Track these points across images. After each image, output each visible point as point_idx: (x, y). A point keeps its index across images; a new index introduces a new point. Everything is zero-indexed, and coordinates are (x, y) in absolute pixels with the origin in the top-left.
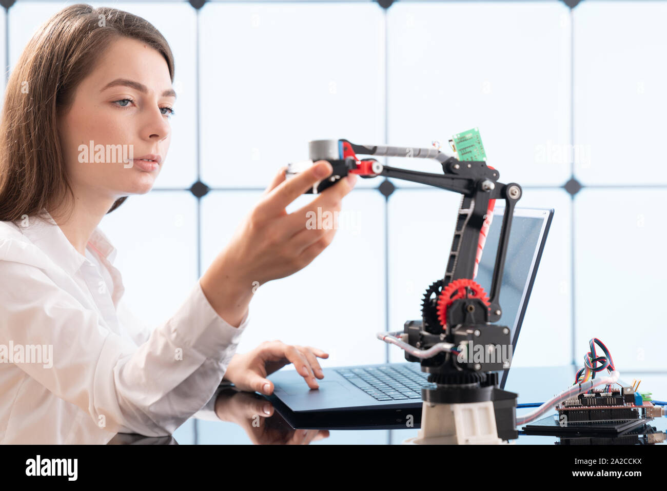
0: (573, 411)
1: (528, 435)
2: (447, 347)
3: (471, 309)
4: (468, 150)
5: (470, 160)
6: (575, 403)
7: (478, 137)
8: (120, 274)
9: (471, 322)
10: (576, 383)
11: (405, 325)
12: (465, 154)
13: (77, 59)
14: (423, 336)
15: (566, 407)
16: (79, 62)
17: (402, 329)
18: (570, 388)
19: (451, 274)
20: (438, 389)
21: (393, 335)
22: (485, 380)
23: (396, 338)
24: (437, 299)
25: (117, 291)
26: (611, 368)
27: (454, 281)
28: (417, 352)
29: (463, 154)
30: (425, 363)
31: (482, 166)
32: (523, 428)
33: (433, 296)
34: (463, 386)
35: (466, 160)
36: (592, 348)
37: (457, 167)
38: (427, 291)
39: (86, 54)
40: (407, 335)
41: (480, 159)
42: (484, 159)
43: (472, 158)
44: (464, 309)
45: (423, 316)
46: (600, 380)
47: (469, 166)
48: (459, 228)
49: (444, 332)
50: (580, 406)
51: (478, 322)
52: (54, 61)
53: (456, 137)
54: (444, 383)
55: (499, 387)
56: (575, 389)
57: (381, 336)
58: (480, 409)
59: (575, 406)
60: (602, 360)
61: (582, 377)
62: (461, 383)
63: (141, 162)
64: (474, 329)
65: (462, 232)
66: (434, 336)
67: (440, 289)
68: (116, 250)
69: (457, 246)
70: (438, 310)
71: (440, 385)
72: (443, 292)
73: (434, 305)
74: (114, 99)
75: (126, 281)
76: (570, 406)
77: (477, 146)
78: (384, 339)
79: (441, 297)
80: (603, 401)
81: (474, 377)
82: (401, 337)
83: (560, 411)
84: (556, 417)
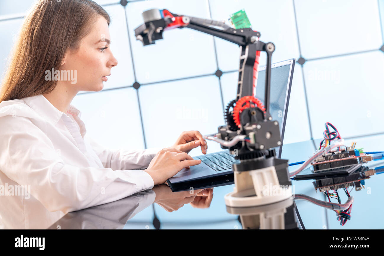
0: (321, 164)
1: (297, 180)
2: (242, 137)
3: (254, 113)
5: (242, 28)
6: (321, 160)
9: (255, 121)
10: (320, 148)
11: (218, 129)
12: (239, 25)
14: (228, 134)
15: (317, 162)
17: (217, 131)
18: (317, 152)
19: (240, 95)
20: (241, 163)
21: (212, 135)
22: (268, 154)
23: (214, 137)
26: (339, 138)
28: (226, 143)
29: (237, 25)
30: (232, 149)
31: (250, 30)
32: (294, 177)
33: (231, 109)
34: (255, 159)
35: (239, 28)
36: (327, 128)
37: (235, 32)
38: (227, 107)
40: (220, 134)
42: (251, 27)
44: (250, 114)
46: (334, 145)
47: (242, 31)
48: (241, 67)
49: (239, 129)
50: (325, 161)
51: (259, 120)
54: (243, 159)
55: (277, 157)
56: (320, 152)
58: (267, 172)
59: (322, 161)
60: (333, 133)
61: (323, 145)
64: (257, 124)
65: (243, 70)
66: (234, 133)
67: (235, 105)
69: (241, 78)
71: (242, 161)
76: (319, 162)
77: (245, 19)
78: (207, 138)
80: (337, 156)
81: (261, 154)
82: (217, 136)
83: (314, 165)
84: (312, 169)
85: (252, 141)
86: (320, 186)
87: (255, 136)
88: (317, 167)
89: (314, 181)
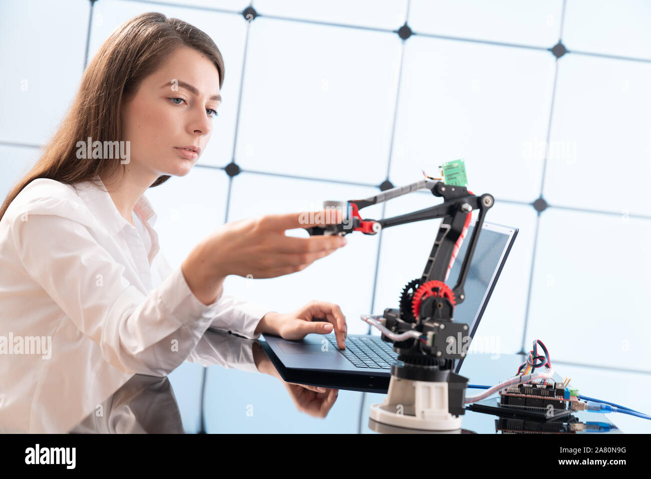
0: (513, 397)
1: (473, 411)
2: (417, 334)
3: (440, 306)
4: (453, 176)
5: (454, 184)
6: (515, 391)
7: (463, 166)
8: (157, 235)
9: (439, 317)
10: (518, 374)
11: (385, 312)
12: (451, 179)
13: (146, 58)
14: (398, 323)
15: (508, 393)
16: (147, 61)
17: (382, 313)
18: (513, 378)
19: (428, 275)
20: (405, 367)
21: (374, 318)
22: (444, 364)
23: (376, 321)
24: (413, 294)
25: (154, 249)
26: (548, 366)
27: (429, 282)
28: (392, 335)
29: (449, 179)
30: (397, 344)
31: (464, 190)
32: (470, 405)
33: (411, 291)
34: (426, 367)
35: (451, 184)
36: (535, 347)
37: (443, 189)
38: (406, 286)
39: (154, 55)
40: (385, 319)
41: (462, 185)
42: (466, 185)
43: (456, 183)
44: (434, 305)
45: (401, 306)
46: (537, 374)
47: (453, 189)
48: (438, 239)
49: (415, 322)
50: (519, 394)
51: (444, 317)
52: (128, 57)
53: (445, 165)
54: (410, 362)
55: (454, 371)
56: (516, 379)
57: (364, 317)
58: (437, 387)
59: (515, 393)
60: (542, 358)
61: (523, 370)
62: (424, 364)
63: (184, 151)
64: (440, 322)
65: (440, 243)
66: (408, 324)
67: (417, 286)
68: (156, 216)
69: (435, 253)
70: (413, 304)
71: (407, 364)
72: (419, 290)
73: (410, 299)
74: (170, 97)
75: (161, 242)
76: (511, 393)
77: (461, 173)
78: (366, 321)
79: (416, 293)
80: (538, 392)
81: (435, 361)
82: (380, 321)
83: (502, 396)
84: (499, 400)
85: (429, 343)
86: (503, 428)
87: (434, 336)
88: (505, 399)
89: (497, 418)
